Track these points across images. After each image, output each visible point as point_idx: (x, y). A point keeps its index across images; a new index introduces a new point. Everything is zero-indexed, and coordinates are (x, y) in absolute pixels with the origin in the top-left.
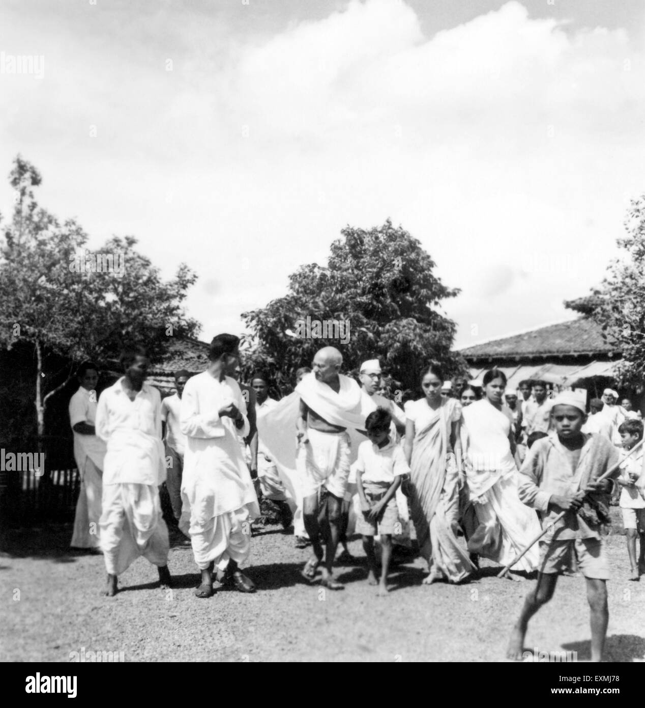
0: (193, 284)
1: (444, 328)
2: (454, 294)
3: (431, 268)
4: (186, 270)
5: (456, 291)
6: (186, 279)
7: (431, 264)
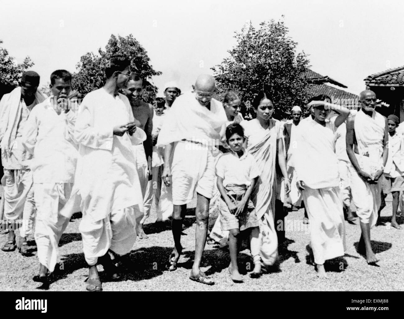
0: (31, 66)
1: (151, 90)
2: (158, 74)
3: (148, 62)
4: (29, 60)
5: (160, 73)
6: (28, 64)
7: (148, 59)
